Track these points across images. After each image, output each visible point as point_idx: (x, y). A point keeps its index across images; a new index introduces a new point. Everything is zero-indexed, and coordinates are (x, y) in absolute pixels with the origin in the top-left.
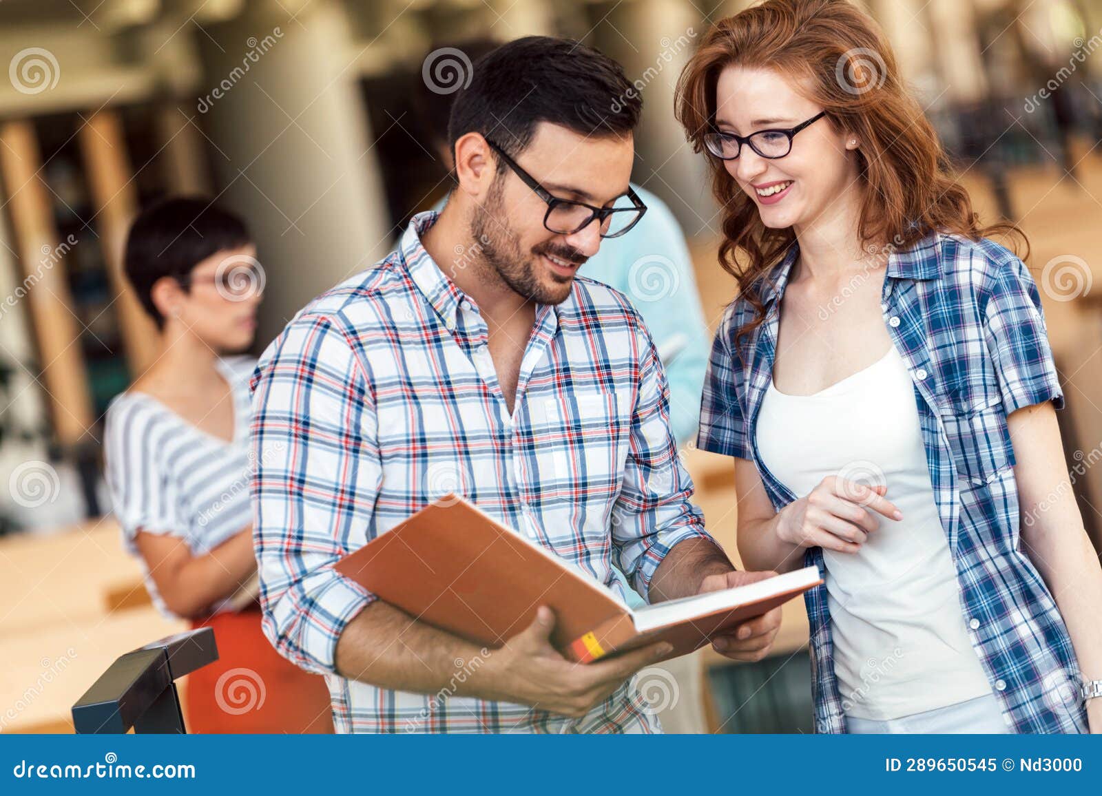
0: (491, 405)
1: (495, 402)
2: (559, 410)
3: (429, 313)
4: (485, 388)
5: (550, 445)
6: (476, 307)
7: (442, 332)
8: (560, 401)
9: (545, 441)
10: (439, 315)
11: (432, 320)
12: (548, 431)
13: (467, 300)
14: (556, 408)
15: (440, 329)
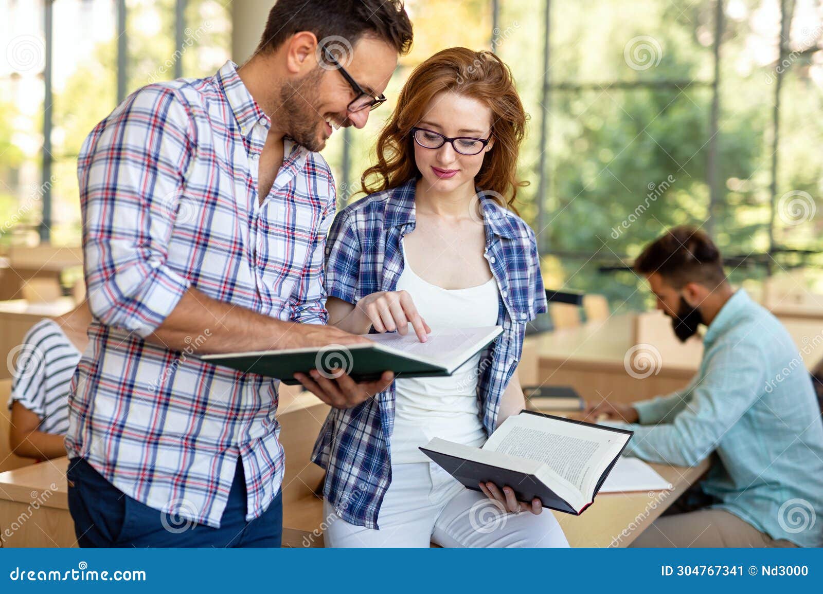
0: (251, 194)
1: (254, 193)
2: (285, 215)
3: (231, 120)
4: (251, 181)
5: (277, 235)
6: (270, 125)
7: (236, 135)
8: (288, 209)
9: (275, 231)
10: (238, 124)
11: (232, 125)
12: (276, 225)
13: (266, 118)
14: (284, 213)
15: (235, 132)
